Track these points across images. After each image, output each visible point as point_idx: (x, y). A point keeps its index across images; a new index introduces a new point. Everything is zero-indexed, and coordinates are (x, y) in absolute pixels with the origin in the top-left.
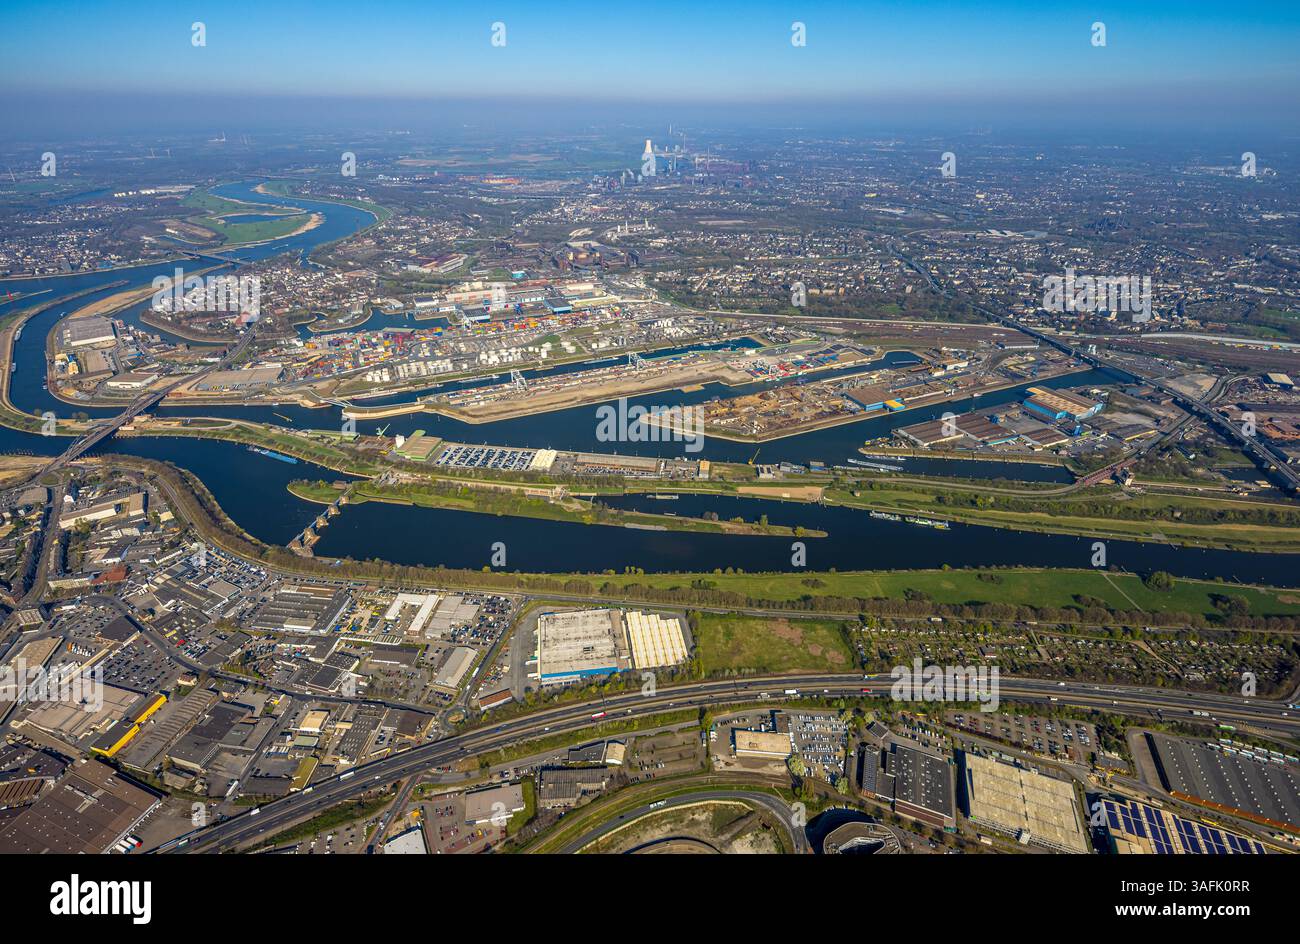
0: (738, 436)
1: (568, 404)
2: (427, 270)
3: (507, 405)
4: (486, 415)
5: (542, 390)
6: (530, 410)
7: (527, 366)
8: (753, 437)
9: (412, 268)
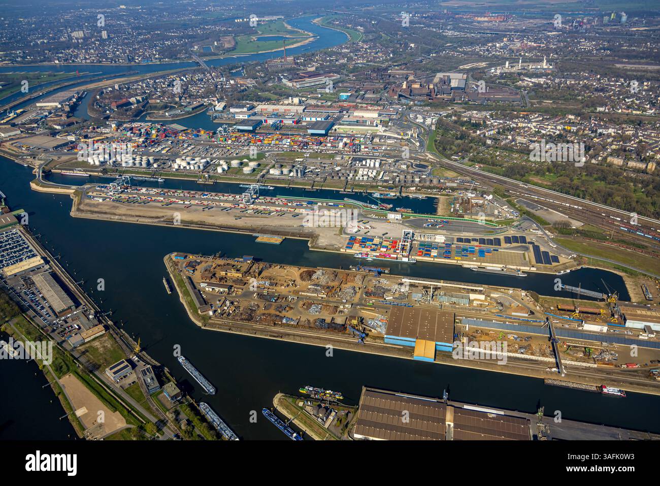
0: (195, 312)
1: (150, 220)
2: (290, 84)
3: (114, 207)
4: (87, 211)
5: (158, 201)
6: (117, 217)
7: (195, 177)
8: (205, 319)
9: (284, 81)
